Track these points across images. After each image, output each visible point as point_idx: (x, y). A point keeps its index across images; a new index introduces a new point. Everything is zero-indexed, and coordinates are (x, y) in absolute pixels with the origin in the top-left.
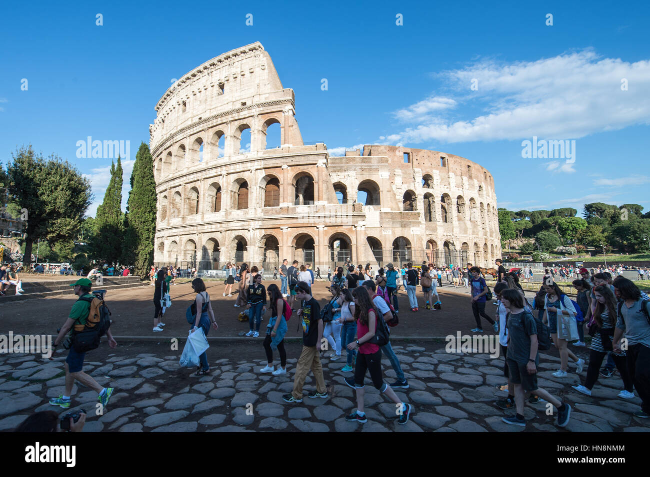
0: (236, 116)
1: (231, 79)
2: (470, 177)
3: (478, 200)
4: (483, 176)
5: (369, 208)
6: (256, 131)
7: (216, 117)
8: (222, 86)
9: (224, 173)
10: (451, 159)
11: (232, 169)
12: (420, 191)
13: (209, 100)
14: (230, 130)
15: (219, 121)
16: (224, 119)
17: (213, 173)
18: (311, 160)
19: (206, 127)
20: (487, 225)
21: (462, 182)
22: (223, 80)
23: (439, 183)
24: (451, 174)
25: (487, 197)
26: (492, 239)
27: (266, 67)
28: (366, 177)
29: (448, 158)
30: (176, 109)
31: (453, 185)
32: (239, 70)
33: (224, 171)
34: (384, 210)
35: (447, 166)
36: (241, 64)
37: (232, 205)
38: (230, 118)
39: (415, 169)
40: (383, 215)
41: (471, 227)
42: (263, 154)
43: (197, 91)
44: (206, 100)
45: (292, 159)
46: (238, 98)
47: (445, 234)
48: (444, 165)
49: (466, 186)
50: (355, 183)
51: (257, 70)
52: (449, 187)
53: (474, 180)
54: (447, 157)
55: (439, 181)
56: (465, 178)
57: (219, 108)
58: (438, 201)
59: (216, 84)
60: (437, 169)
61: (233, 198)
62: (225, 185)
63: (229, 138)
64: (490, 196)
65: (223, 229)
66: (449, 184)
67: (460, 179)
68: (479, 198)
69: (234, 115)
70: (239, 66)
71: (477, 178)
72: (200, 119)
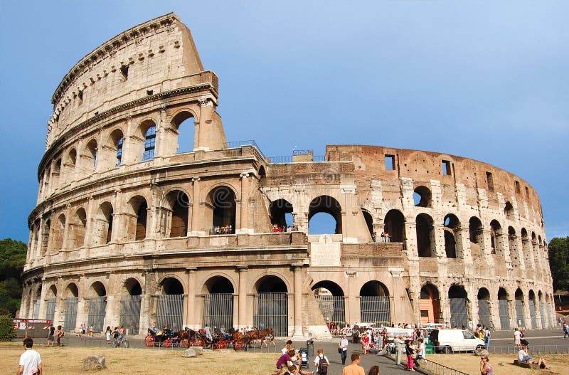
0: (138, 110)
1: (137, 61)
2: (491, 189)
3: (505, 224)
4: (513, 187)
5: (325, 238)
6: (162, 130)
7: (114, 111)
8: (125, 70)
9: (118, 188)
10: (459, 163)
11: (128, 183)
12: (411, 211)
13: (109, 88)
14: (130, 129)
15: (118, 116)
16: (124, 114)
17: (104, 189)
18: (232, 169)
19: (102, 126)
20: (522, 262)
21: (478, 196)
22: (127, 62)
23: (440, 200)
24: (460, 186)
25: (521, 218)
26: (532, 281)
27: (181, 44)
28: (321, 191)
29: (455, 163)
30: (72, 102)
31: (462, 201)
32: (148, 48)
33: (117, 186)
34: (347, 240)
35: (452, 174)
36: (151, 41)
37: (127, 234)
38: (130, 113)
39: (403, 179)
40: (346, 249)
41: (493, 264)
42: (170, 161)
43: (95, 79)
44: (106, 89)
45: (206, 168)
46: (143, 86)
47: (451, 275)
48: (449, 173)
49: (484, 203)
50: (305, 201)
51: (170, 49)
52: (456, 204)
53: (498, 193)
54: (452, 161)
55: (440, 196)
56: (483, 192)
57: (119, 100)
58: (438, 226)
59: (118, 67)
60: (436, 179)
61: (128, 223)
62: (118, 205)
63: (128, 140)
64: (527, 217)
65: (111, 270)
66: (457, 201)
67: (475, 192)
68: (506, 220)
69: (136, 109)
70: (148, 43)
71: (503, 190)
72: (96, 114)
